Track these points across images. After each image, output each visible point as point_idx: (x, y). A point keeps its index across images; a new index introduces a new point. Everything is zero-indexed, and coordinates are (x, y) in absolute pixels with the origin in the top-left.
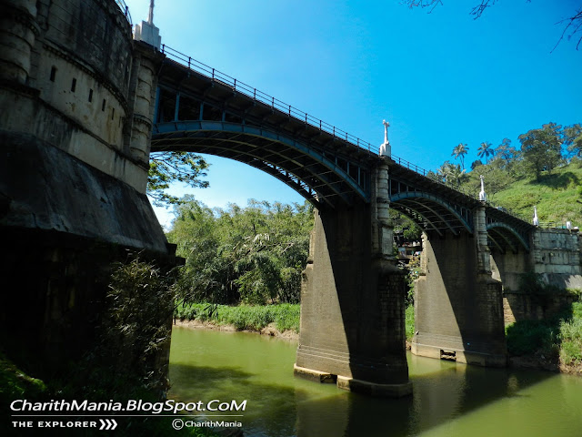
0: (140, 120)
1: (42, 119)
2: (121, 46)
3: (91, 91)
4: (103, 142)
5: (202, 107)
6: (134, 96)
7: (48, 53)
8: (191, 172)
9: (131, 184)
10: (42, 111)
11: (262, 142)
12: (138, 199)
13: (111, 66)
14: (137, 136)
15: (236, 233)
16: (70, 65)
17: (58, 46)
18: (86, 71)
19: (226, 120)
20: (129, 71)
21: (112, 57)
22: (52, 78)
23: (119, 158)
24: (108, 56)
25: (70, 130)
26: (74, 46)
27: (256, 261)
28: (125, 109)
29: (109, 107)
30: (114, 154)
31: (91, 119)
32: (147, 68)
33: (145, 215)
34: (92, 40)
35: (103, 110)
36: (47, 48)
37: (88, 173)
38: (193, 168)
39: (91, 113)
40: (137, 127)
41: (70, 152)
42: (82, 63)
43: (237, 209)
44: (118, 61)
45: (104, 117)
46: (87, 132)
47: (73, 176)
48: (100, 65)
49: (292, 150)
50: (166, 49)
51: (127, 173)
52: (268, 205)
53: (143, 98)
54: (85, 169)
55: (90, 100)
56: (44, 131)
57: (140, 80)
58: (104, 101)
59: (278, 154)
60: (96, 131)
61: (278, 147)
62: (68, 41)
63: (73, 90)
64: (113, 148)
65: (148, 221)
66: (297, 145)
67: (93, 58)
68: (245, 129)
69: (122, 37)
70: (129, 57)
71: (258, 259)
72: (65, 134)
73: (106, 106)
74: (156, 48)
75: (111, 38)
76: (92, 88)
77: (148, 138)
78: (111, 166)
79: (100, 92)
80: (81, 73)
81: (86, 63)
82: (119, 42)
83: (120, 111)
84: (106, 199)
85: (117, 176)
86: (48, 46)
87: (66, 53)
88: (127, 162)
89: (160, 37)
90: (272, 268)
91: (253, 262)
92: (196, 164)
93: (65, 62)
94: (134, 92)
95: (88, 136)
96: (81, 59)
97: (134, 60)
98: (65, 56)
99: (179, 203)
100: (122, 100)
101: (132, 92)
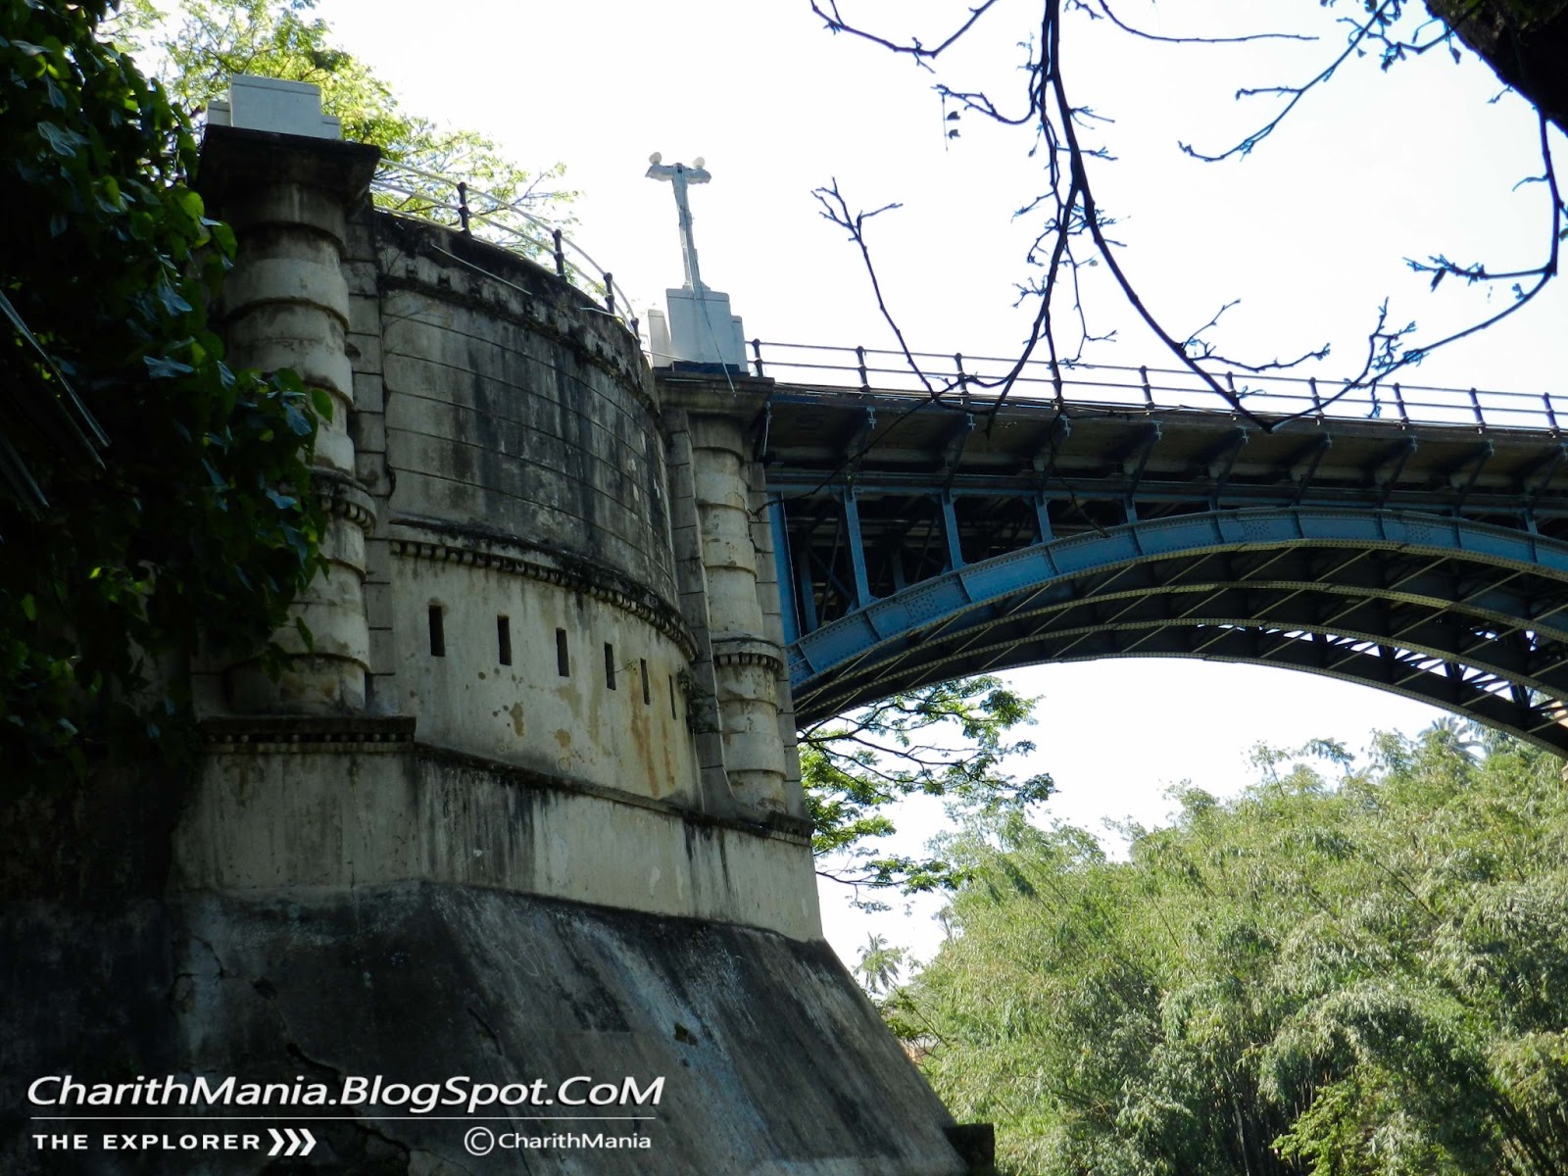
0: (738, 658)
1: (438, 808)
2: (619, 425)
3: (561, 636)
4: (632, 801)
5: (949, 512)
6: (696, 573)
7: (409, 565)
8: (967, 750)
9: (764, 921)
10: (432, 780)
11: (1228, 565)
12: (803, 969)
13: (603, 513)
14: (740, 722)
15: (1229, 916)
16: (479, 575)
17: (434, 529)
18: (532, 573)
19: (1055, 532)
20: (663, 493)
21: (600, 480)
22: (437, 647)
23: (698, 842)
24: (586, 485)
25: (524, 807)
26: (479, 505)
27: (1352, 1035)
28: (680, 641)
29: (628, 666)
30: (678, 830)
31: (580, 737)
32: (717, 451)
33: (840, 1034)
34: (526, 456)
35: (611, 685)
36: (402, 549)
37: (613, 944)
38: (972, 729)
39: (577, 714)
40: (733, 686)
41: (542, 888)
42: (513, 553)
43: (1200, 805)
44: (621, 484)
45: (618, 708)
46: (576, 789)
47: (571, 983)
48: (568, 530)
49: (1376, 554)
50: (766, 353)
51: (737, 884)
52: (1337, 752)
53: (731, 567)
54: (602, 934)
55: (563, 670)
56: (451, 851)
57: (704, 506)
58: (608, 648)
59: (1317, 586)
60: (602, 773)
61: (1308, 562)
62: (458, 496)
63: (505, 658)
64: (674, 809)
65: (855, 1054)
66: (1389, 526)
67: (543, 517)
68: (1146, 538)
69: (615, 394)
70: (651, 448)
71: (1360, 1020)
72: (512, 829)
73: (618, 666)
74: (734, 369)
75: (580, 416)
76: (562, 624)
77: (780, 712)
78: (682, 880)
79: (586, 623)
80: (515, 586)
81: (524, 546)
82: (610, 416)
83: (665, 657)
84: (692, 1025)
85: (706, 910)
86: (404, 544)
87: (459, 543)
88: (731, 838)
89: (737, 322)
90: (1440, 1051)
91: (1338, 1037)
92: (979, 714)
93: (462, 571)
94: (694, 559)
95: (583, 802)
96: (507, 541)
97: (670, 446)
98: (460, 553)
99: (950, 883)
100: (663, 618)
101: (689, 563)
